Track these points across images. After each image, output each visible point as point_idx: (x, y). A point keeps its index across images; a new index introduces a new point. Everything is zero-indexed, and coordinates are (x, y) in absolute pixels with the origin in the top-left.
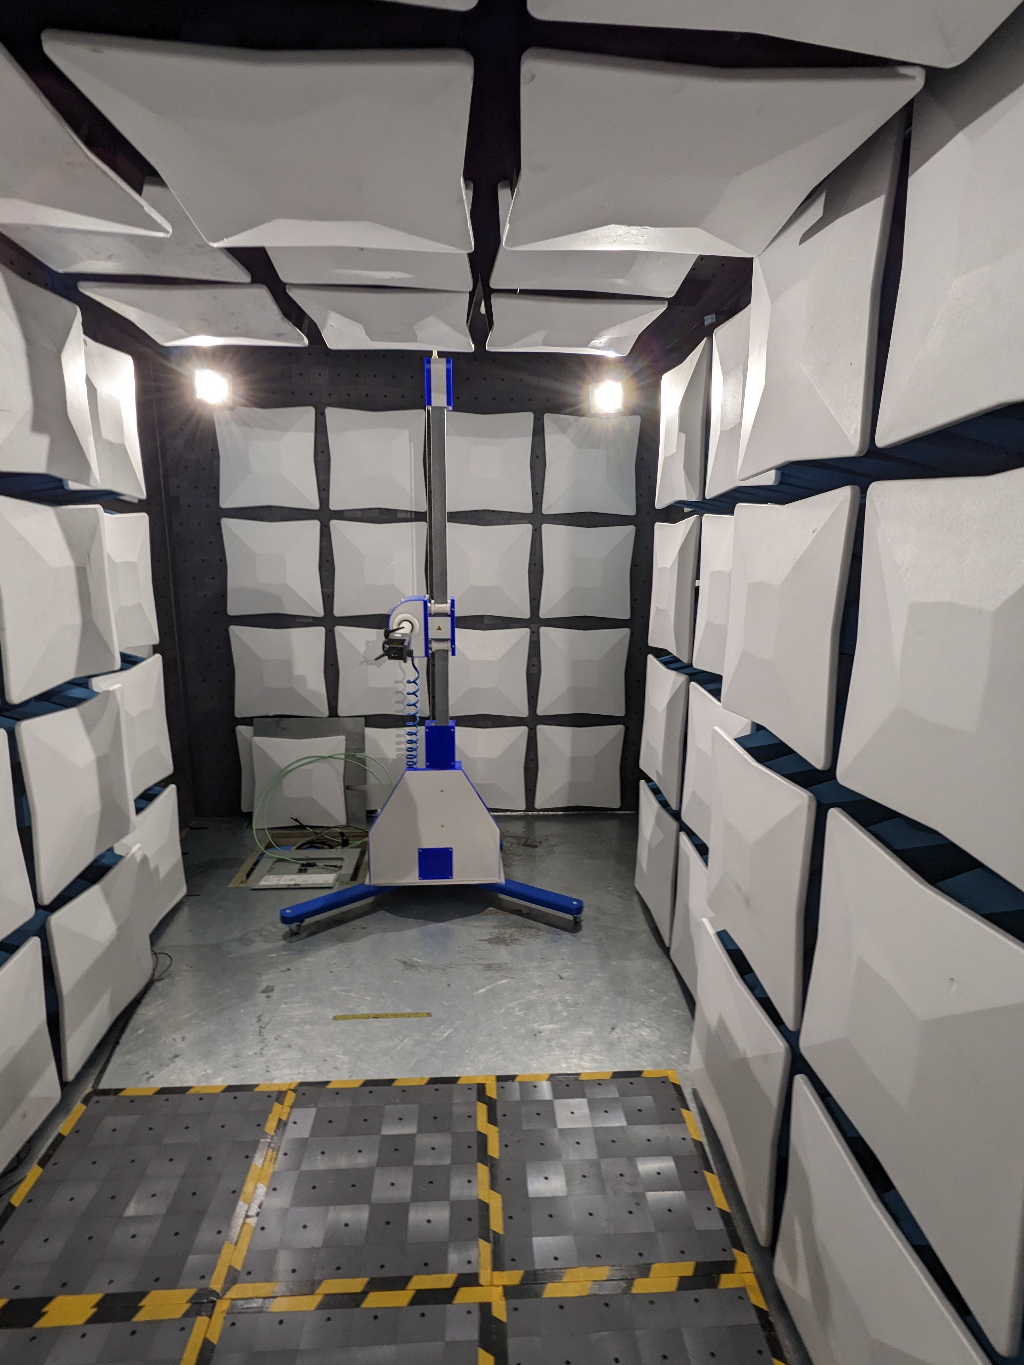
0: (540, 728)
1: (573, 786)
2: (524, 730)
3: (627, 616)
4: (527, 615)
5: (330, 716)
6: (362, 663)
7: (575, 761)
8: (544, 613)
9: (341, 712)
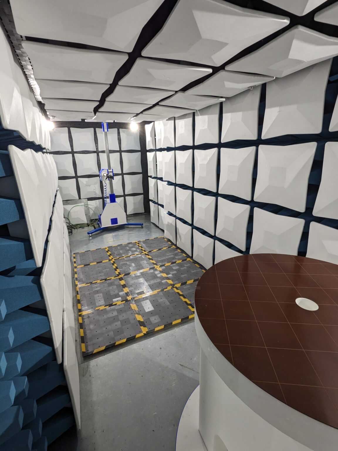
0: (126, 197)
1: (134, 209)
2: (123, 198)
3: (141, 172)
4: (121, 173)
5: (79, 199)
6: (85, 186)
7: (134, 203)
8: (124, 172)
9: (81, 198)
